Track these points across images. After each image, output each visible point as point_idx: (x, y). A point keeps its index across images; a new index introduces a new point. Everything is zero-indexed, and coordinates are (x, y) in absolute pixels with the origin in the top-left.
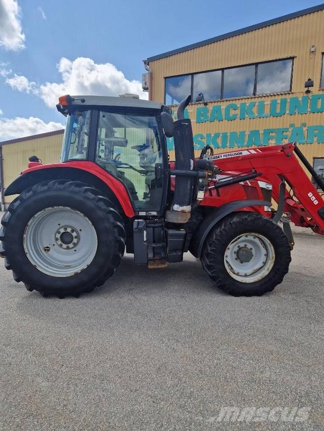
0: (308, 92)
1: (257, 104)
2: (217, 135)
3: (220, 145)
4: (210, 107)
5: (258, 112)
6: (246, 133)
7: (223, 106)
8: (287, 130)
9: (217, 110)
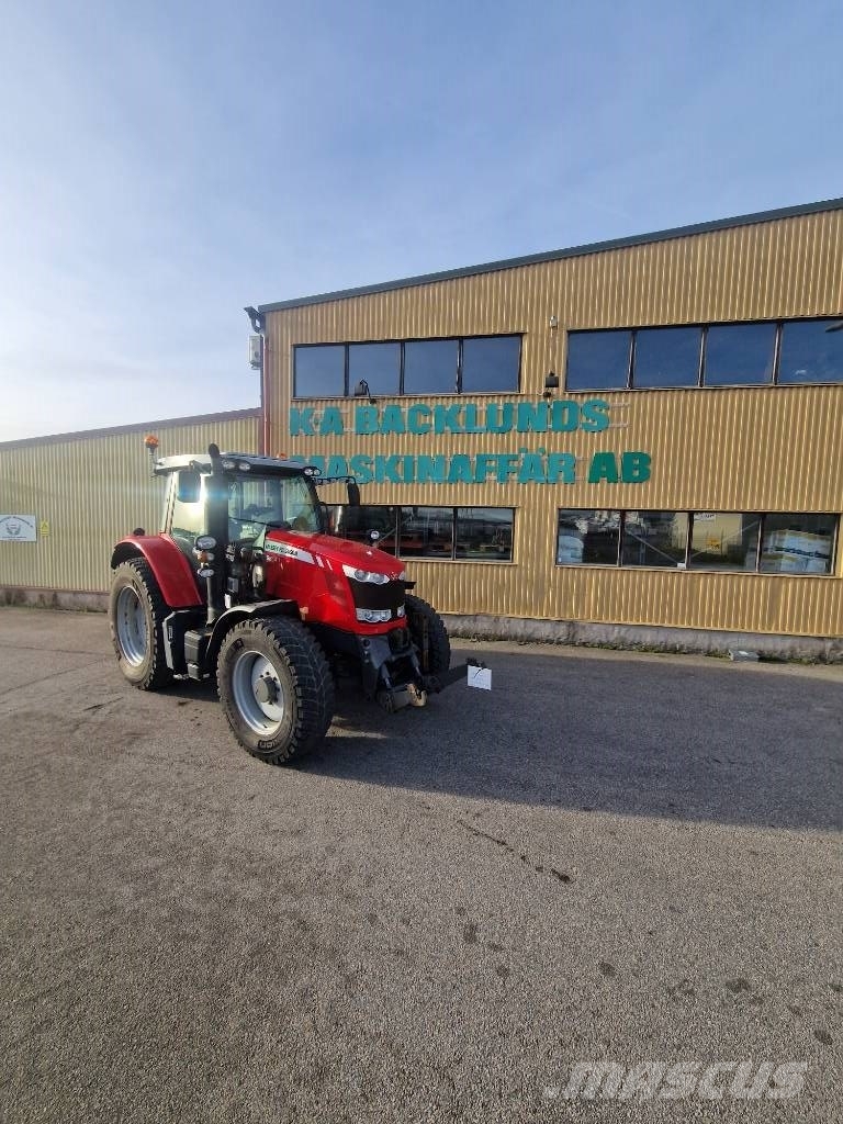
0: (548, 395)
1: (464, 409)
2: (396, 460)
3: (402, 478)
4: (383, 408)
5: (467, 422)
6: (447, 459)
7: (406, 407)
8: (515, 458)
9: (395, 414)
